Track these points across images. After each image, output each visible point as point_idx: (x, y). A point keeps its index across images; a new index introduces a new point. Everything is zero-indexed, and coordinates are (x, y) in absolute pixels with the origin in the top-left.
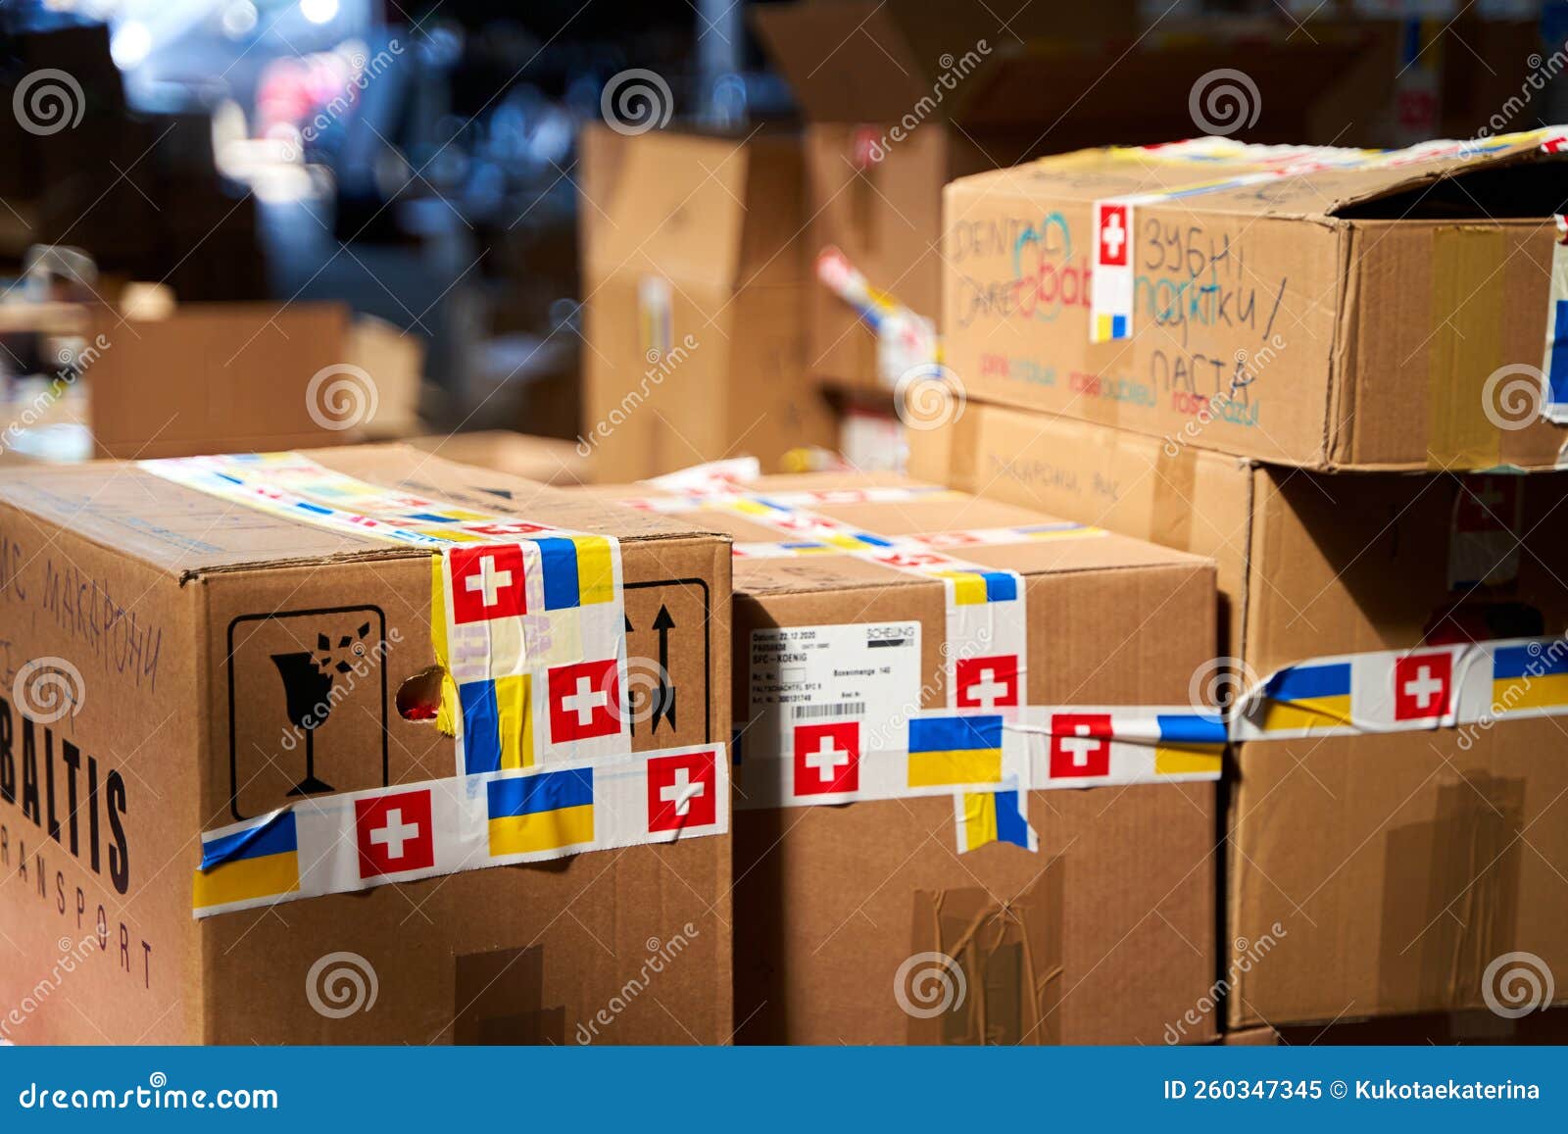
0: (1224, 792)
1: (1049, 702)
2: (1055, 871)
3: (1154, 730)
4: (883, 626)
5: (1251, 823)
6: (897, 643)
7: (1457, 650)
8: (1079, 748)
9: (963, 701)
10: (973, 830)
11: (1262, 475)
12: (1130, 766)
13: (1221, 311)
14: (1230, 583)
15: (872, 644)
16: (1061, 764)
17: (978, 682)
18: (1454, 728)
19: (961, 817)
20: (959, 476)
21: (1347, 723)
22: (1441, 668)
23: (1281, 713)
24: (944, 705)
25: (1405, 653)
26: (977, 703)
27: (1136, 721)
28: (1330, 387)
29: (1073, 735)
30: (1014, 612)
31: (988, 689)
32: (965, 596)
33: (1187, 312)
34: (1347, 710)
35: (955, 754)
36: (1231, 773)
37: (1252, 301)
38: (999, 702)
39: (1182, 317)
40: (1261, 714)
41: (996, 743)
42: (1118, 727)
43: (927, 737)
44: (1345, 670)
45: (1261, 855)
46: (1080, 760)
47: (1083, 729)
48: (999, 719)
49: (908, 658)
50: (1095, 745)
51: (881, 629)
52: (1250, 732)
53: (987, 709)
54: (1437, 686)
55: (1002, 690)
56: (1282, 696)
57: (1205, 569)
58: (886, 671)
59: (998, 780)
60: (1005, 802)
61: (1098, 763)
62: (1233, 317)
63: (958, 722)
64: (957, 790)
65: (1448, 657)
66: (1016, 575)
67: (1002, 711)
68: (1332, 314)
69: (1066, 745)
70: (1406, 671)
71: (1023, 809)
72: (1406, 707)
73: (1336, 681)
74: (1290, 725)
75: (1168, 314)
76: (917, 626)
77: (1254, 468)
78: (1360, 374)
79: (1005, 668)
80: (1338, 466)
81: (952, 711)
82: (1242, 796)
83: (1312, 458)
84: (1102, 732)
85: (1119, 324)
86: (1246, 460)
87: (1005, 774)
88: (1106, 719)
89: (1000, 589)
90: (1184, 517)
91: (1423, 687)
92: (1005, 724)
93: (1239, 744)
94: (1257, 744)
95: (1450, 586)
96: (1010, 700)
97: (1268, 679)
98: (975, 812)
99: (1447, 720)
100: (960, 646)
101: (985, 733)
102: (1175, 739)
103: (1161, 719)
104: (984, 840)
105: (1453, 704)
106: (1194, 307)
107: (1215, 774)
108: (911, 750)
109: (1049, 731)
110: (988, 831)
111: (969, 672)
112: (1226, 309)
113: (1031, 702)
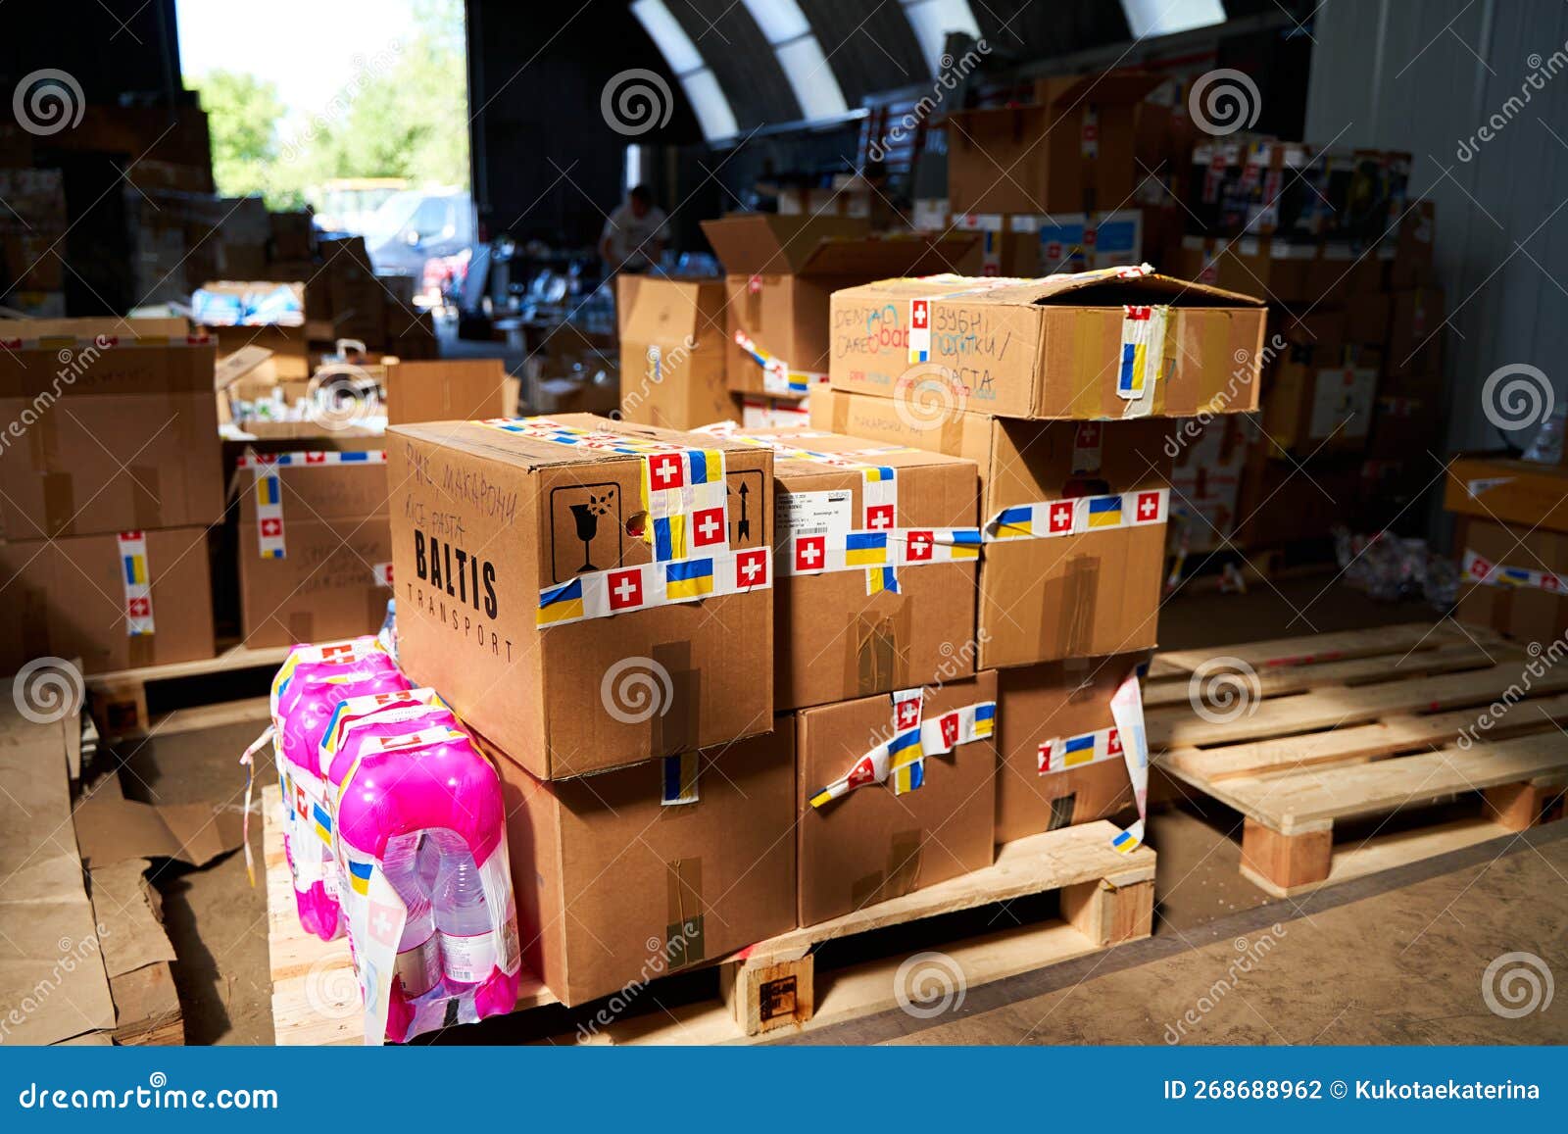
0: (978, 565)
1: (907, 526)
2: (908, 601)
3: (952, 539)
4: (835, 492)
5: (990, 577)
6: (842, 499)
7: (1075, 501)
8: (919, 547)
9: (870, 526)
10: (873, 585)
11: (997, 422)
12: (941, 555)
13: (977, 348)
14: (983, 472)
15: (830, 500)
16: (911, 554)
17: (877, 517)
18: (1073, 535)
19: (868, 580)
20: (838, 427)
21: (1030, 534)
22: (1068, 508)
23: (1003, 530)
24: (861, 528)
25: (1054, 502)
26: (876, 527)
27: (944, 534)
28: (1033, 381)
29: (917, 541)
30: (892, 485)
31: (881, 520)
32: (871, 478)
33: (959, 348)
34: (1030, 528)
35: (867, 550)
36: (982, 557)
37: (993, 343)
38: (885, 526)
39: (956, 351)
40: (994, 530)
41: (884, 545)
42: (937, 537)
43: (854, 543)
44: (1029, 510)
45: (993, 593)
46: (920, 552)
47: (921, 538)
48: (885, 534)
49: (846, 507)
50: (926, 545)
51: (834, 494)
52: (989, 539)
53: (880, 530)
54: (1066, 517)
55: (886, 521)
56: (1004, 522)
57: (973, 465)
58: (837, 512)
59: (885, 562)
60: (888, 571)
61: (927, 554)
62: (983, 350)
63: (868, 535)
64: (867, 567)
65: (1071, 504)
66: (892, 468)
67: (887, 530)
68: (1034, 348)
69: (914, 545)
70: (1054, 510)
71: (895, 576)
72: (1054, 527)
73: (1025, 515)
74: (1007, 535)
75: (949, 350)
76: (850, 491)
77: (993, 419)
78: (1045, 375)
79: (888, 511)
80: (1036, 418)
81: (865, 531)
82: (985, 567)
83: (1024, 413)
84: (929, 539)
85: (923, 355)
86: (990, 416)
87: (888, 560)
88: (930, 534)
89: (886, 475)
90: (958, 443)
91: (1061, 517)
92: (888, 536)
93: (985, 544)
94: (993, 543)
95: (1073, 472)
96: (890, 525)
97: (999, 514)
98: (874, 578)
99: (1070, 532)
100: (869, 502)
101: (879, 541)
102: (960, 542)
103: (954, 533)
104: (878, 589)
105: (1073, 525)
106: (963, 346)
107: (976, 558)
108: (848, 549)
109: (906, 539)
110: (880, 585)
111: (873, 512)
112: (980, 347)
113: (898, 526)
